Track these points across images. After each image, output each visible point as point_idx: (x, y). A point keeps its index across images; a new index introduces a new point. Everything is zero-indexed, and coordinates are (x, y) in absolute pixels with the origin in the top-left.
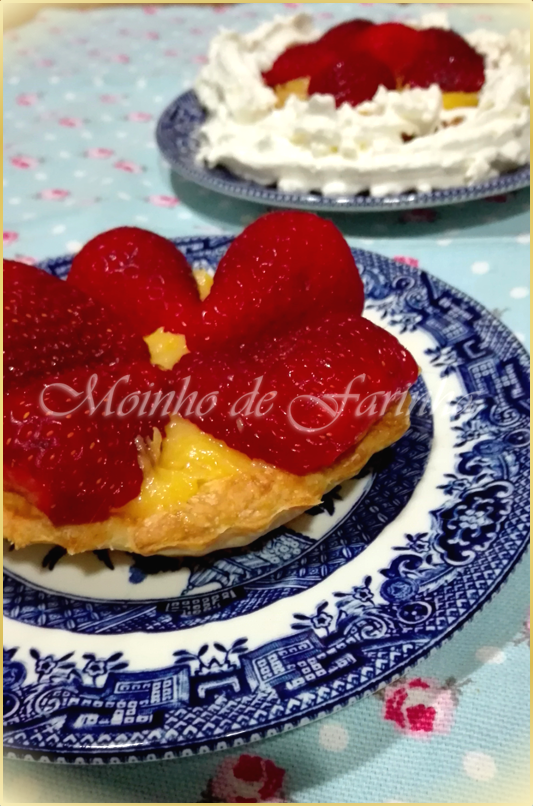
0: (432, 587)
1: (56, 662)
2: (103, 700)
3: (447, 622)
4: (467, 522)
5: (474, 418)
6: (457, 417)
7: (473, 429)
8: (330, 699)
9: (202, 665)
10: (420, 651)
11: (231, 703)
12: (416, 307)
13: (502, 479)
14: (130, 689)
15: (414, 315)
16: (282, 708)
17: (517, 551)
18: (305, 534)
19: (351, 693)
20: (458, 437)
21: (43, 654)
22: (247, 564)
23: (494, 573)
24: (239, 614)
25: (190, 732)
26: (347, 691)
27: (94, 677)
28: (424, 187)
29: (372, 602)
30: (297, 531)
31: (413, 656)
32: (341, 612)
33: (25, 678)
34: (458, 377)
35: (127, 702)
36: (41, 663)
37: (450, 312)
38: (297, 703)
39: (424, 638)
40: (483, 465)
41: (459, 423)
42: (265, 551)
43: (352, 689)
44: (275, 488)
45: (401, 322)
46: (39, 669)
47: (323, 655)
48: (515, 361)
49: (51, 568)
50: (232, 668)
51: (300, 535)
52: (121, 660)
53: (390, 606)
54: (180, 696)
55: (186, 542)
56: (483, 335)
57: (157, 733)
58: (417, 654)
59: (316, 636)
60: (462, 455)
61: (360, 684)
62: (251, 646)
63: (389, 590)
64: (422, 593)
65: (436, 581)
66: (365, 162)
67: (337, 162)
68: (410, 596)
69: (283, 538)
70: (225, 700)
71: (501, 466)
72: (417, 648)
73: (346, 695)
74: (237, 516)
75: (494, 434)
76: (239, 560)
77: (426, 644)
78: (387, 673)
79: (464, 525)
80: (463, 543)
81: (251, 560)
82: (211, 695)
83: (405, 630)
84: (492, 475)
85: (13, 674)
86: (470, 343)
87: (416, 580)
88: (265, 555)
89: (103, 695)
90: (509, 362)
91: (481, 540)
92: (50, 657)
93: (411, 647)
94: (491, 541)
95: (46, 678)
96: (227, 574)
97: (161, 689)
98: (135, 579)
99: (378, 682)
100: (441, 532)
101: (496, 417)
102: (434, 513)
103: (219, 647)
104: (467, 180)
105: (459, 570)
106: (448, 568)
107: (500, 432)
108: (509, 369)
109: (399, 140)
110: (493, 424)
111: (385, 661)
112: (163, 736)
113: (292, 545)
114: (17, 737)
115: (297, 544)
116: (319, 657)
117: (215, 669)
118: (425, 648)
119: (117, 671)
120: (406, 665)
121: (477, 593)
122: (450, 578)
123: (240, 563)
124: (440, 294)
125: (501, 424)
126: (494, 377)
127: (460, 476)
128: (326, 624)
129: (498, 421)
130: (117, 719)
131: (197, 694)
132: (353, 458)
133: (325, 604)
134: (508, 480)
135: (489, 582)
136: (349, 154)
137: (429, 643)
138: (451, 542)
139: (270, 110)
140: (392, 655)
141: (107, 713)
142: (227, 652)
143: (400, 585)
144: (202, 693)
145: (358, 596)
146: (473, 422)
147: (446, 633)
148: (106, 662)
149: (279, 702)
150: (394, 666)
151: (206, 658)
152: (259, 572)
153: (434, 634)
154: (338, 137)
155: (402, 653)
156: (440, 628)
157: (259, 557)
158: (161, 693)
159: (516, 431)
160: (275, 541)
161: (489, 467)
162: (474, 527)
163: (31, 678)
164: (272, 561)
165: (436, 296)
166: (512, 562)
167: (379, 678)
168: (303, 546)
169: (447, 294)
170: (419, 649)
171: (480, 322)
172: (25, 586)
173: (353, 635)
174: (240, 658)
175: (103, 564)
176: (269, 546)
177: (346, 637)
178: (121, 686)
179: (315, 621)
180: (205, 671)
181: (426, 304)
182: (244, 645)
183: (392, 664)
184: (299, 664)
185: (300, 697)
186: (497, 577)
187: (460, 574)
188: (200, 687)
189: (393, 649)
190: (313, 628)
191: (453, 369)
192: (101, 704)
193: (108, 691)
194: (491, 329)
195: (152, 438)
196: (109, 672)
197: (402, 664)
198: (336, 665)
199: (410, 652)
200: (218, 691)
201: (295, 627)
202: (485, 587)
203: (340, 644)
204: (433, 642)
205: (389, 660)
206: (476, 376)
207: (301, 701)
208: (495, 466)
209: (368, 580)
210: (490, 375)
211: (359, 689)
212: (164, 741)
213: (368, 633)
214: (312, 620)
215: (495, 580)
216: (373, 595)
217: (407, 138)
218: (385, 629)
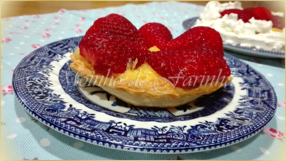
0: (206, 134)
1: (75, 110)
2: (81, 121)
3: (206, 143)
4: (230, 123)
5: (247, 101)
6: (241, 100)
7: (245, 104)
8: (151, 146)
9: (116, 125)
10: (191, 147)
11: (118, 136)
12: (241, 72)
13: (249, 117)
14: (91, 123)
15: (240, 74)
16: (133, 142)
17: (243, 134)
18: (172, 113)
19: (159, 148)
20: (239, 104)
21: (73, 107)
22: (149, 114)
23: (231, 137)
24: (137, 120)
25: (99, 137)
26: (157, 147)
27: (82, 116)
28: (258, 47)
29: (183, 131)
30: (170, 112)
31: (187, 147)
32: (170, 130)
33: (64, 109)
34: (247, 91)
35: (87, 124)
36: (71, 108)
37: (252, 76)
38: (139, 143)
39: (194, 144)
40: (244, 112)
41: (241, 101)
42: (157, 113)
43: (160, 147)
44: (165, 86)
45: (235, 74)
46: (69, 109)
47: (157, 137)
48: (269, 91)
49: (92, 95)
50: (125, 130)
51: (171, 113)
52: (94, 116)
53: (188, 134)
54: (104, 128)
55: (129, 89)
56: (261, 83)
57: (89, 133)
58: (189, 147)
59: (158, 133)
60: (237, 108)
61: (163, 147)
62: (135, 127)
63: (190, 131)
64: (202, 135)
65: (208, 133)
66: (241, 36)
67: (233, 34)
68: (197, 134)
69: (165, 112)
70: (117, 135)
71: (250, 114)
72: (190, 145)
73: (157, 148)
74: (149, 89)
75: (252, 107)
76: (147, 112)
77: (194, 146)
78: (175, 148)
79: (228, 124)
80: (225, 128)
81: (151, 113)
82: (113, 132)
83: (189, 140)
84: (246, 116)
85: (61, 107)
86: (255, 84)
87: (202, 131)
88: (157, 114)
89: (82, 120)
90: (267, 91)
91: (231, 129)
92: (75, 108)
93: (188, 144)
94: (235, 130)
95: (69, 111)
96: (141, 114)
97: (99, 126)
98: (113, 105)
99: (170, 149)
100: (218, 124)
101: (255, 103)
102: (219, 119)
103: (125, 124)
104: (274, 49)
105: (219, 133)
106: (215, 131)
107: (255, 106)
108: (266, 93)
109: (254, 33)
110: (253, 104)
111: (176, 145)
112: (90, 134)
113: (167, 114)
114: (49, 118)
115: (168, 114)
116: (155, 137)
117: (120, 128)
118: (193, 147)
119: (90, 118)
120: (183, 149)
121: (222, 140)
122: (214, 134)
123: (147, 113)
124: (251, 71)
125: (256, 105)
126: (260, 93)
127: (234, 113)
128: (163, 131)
129: (255, 104)
130: (81, 126)
131: (109, 130)
132: (196, 89)
133: (167, 127)
134: (251, 118)
135: (228, 139)
136: (237, 33)
137: (195, 146)
138: (221, 127)
139: (217, 18)
140: (180, 144)
141: (79, 124)
142: (126, 126)
143: (195, 131)
144: (111, 131)
145: (179, 128)
146: (246, 102)
147: (203, 146)
148: (88, 114)
149: (133, 141)
150: (178, 147)
151: (118, 125)
152: (152, 116)
153: (198, 144)
154: (235, 27)
155: (184, 145)
156: (202, 144)
157: (154, 114)
158: (98, 126)
159: (261, 108)
160: (162, 111)
161: (246, 113)
162: (231, 125)
163: (65, 110)
164: (158, 116)
165: (249, 71)
166: (240, 137)
167: (171, 148)
168: (170, 116)
169: (253, 71)
170: (190, 146)
171: (261, 80)
172: (82, 95)
173: (170, 136)
174: (129, 129)
175: (107, 98)
176: (159, 112)
177: (168, 136)
178: (89, 121)
179: (160, 130)
180: (116, 127)
181: (245, 72)
182: (133, 127)
183: (178, 146)
184: (147, 136)
185: (141, 142)
186: (231, 139)
187: (219, 134)
188: (112, 129)
189: (181, 143)
190: (158, 131)
191: (246, 89)
192: (79, 122)
193: (84, 120)
194: (264, 82)
195: (134, 61)
196: (88, 116)
197: (182, 148)
198: (159, 140)
199: (187, 146)
200: (116, 132)
201: (152, 128)
202: (226, 140)
203: (164, 137)
204: (197, 146)
205: (178, 145)
206: (253, 92)
207: (140, 143)
208: (248, 114)
209: (185, 127)
210: (259, 93)
211: (162, 148)
212: (90, 135)
213: (175, 137)
214: (159, 129)
215: (230, 139)
216: (184, 130)
217: (257, 33)
218: (182, 137)
